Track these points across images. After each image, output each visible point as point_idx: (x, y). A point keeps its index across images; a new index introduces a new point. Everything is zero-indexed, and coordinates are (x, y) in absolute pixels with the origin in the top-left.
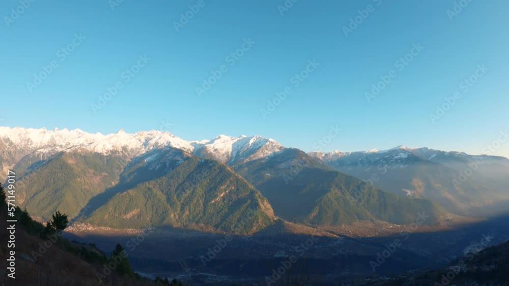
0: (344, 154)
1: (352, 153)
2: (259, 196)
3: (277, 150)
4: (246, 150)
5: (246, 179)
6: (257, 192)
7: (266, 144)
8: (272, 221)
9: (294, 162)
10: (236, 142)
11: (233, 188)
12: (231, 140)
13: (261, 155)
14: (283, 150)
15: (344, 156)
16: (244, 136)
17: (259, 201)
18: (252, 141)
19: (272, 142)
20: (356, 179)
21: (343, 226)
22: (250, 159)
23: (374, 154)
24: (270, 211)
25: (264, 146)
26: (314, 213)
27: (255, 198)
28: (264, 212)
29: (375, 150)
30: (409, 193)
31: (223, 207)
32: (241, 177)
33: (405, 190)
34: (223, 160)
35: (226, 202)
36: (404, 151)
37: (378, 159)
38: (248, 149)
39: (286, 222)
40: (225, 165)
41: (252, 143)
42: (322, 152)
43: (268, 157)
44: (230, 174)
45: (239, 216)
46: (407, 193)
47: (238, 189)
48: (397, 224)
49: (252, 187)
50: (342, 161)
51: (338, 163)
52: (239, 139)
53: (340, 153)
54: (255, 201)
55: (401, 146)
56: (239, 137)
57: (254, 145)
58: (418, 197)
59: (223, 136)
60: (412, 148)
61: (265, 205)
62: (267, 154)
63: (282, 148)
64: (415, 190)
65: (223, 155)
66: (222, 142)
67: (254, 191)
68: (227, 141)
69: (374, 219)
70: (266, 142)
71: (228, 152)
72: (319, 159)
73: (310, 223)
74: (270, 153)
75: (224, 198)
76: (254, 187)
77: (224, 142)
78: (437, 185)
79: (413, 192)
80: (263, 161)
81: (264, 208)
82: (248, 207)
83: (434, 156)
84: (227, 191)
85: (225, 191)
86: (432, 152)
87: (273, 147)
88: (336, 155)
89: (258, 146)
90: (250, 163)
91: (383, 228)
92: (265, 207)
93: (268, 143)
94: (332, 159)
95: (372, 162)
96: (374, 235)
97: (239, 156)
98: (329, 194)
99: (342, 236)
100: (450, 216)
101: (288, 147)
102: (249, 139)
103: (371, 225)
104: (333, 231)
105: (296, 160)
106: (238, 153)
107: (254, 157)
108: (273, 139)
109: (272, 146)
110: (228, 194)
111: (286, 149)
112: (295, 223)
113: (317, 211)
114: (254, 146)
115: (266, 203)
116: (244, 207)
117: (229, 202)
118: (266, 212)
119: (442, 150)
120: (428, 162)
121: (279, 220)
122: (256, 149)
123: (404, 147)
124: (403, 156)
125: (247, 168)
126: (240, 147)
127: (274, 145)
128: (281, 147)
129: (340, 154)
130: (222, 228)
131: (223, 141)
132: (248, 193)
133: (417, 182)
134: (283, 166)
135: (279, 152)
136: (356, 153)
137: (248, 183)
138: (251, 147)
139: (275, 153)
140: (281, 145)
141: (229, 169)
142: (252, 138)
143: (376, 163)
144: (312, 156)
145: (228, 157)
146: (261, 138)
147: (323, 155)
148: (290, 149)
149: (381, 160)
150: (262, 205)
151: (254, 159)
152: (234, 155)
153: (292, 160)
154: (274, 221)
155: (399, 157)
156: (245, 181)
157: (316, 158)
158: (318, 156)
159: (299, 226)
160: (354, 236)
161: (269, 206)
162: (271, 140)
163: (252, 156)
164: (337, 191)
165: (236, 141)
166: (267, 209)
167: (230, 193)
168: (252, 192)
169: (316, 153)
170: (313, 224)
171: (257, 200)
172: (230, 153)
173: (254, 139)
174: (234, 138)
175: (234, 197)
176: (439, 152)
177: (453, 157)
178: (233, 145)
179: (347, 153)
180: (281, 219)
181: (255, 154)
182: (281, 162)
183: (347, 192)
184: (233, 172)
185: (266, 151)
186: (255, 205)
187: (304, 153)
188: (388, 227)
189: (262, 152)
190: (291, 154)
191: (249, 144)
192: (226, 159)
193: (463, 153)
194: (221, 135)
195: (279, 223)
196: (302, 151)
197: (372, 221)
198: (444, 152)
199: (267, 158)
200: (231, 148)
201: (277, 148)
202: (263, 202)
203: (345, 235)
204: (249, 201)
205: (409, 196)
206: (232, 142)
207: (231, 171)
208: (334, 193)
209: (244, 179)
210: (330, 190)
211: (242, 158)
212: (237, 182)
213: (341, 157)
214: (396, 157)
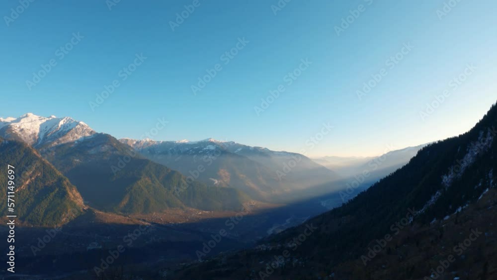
0: (156, 143)
1: (163, 142)
2: (68, 184)
3: (88, 135)
4: (55, 133)
5: (54, 164)
6: (65, 180)
7: (77, 127)
8: (82, 211)
9: (105, 148)
10: (44, 123)
11: (39, 175)
12: (40, 120)
13: (71, 139)
14: (94, 135)
15: (156, 145)
16: (54, 117)
17: (68, 188)
18: (61, 123)
19: (82, 125)
20: (166, 167)
21: (154, 214)
22: (58, 143)
23: (184, 145)
24: (79, 200)
25: (74, 129)
26: (125, 202)
27: (63, 186)
28: (73, 201)
29: (185, 141)
30: (216, 182)
31: (29, 196)
32: (48, 162)
33: (213, 180)
34: (29, 142)
35: (32, 190)
36: (212, 143)
37: (188, 149)
38: (56, 131)
39: (97, 212)
40: (31, 148)
41: (62, 125)
42: (133, 139)
43: (78, 141)
44: (37, 158)
45: (46, 206)
46: (214, 182)
47: (44, 176)
48: (206, 210)
49: (59, 173)
50: (153, 149)
51: (148, 152)
52: (48, 119)
53: (151, 141)
54: (63, 189)
55: (210, 139)
56: (49, 118)
57: (64, 127)
58: (224, 186)
59: (30, 114)
60: (220, 141)
61: (74, 193)
62: (76, 138)
63: (93, 133)
64: (222, 179)
65: (30, 136)
66: (30, 122)
67: (62, 178)
68: (35, 120)
69: (184, 206)
70: (77, 125)
71: (35, 134)
72: (130, 147)
73: (122, 211)
74: (80, 137)
75: (29, 186)
76: (62, 173)
77: (32, 121)
78: (242, 175)
79: (220, 181)
80: (73, 146)
81: (73, 197)
82: (55, 196)
83: (239, 150)
84: (33, 178)
85: (31, 177)
86: (239, 146)
87: (83, 131)
88: (148, 144)
89: (68, 129)
90: (58, 147)
91: (193, 215)
92: (74, 195)
93: (78, 126)
94: (143, 147)
95: (182, 152)
96: (184, 222)
97: (46, 138)
98: (139, 182)
99: (155, 223)
100: (254, 203)
101: (99, 132)
102: (59, 120)
103: (181, 212)
104: (144, 219)
105: (106, 146)
106: (46, 134)
107: (62, 140)
108: (83, 122)
109: (83, 129)
110: (34, 181)
111: (97, 133)
112: (106, 212)
113: (127, 199)
114: (64, 129)
115: (74, 191)
116: (51, 195)
117: (35, 190)
118: (75, 201)
119: (247, 145)
120: (234, 155)
121: (89, 209)
122: (65, 132)
123: (212, 140)
124: (212, 148)
125: (54, 152)
126: (48, 128)
127: (85, 129)
128: (92, 131)
129: (151, 143)
130: (29, 220)
131: (30, 120)
132: (56, 180)
133: (224, 172)
134: (92, 151)
135: (88, 137)
136: (167, 142)
137: (55, 169)
138: (60, 129)
139: (85, 137)
140: (92, 130)
141: (35, 152)
142: (62, 119)
143: (186, 153)
144: (123, 143)
145: (34, 138)
146: (72, 120)
147: (135, 143)
148: (101, 134)
149: (191, 151)
150: (70, 194)
151: (63, 142)
152: (42, 138)
153: (103, 146)
154: (84, 210)
155: (207, 148)
156: (53, 167)
157: (127, 145)
158: (129, 143)
159: (110, 215)
160: (165, 223)
161: (78, 194)
162: (81, 123)
163: (60, 139)
164: (147, 179)
165: (44, 121)
166: (76, 198)
167: (36, 180)
168: (60, 180)
169: (127, 140)
170: (124, 212)
171: (65, 188)
172: (37, 135)
173: (64, 121)
174: (42, 118)
175: (41, 185)
176: (245, 146)
177: (257, 151)
178: (41, 125)
179: (158, 142)
180: (92, 208)
181: (64, 137)
182: (91, 148)
183: (157, 180)
184: (40, 156)
185: (76, 135)
186: (63, 194)
187: (115, 139)
188: (197, 213)
189: (71, 136)
190: (102, 139)
191: (58, 126)
192: (33, 141)
193: (266, 148)
194: (29, 114)
195: (89, 212)
196: (113, 137)
197: (182, 208)
198: (249, 147)
199: (76, 143)
200: (38, 129)
201: (88, 132)
202: (71, 190)
203: (156, 222)
204: (57, 189)
205: (216, 184)
206: (40, 123)
207: (38, 155)
208: (144, 182)
209: (51, 164)
210: (140, 178)
211: (49, 141)
212: (44, 168)
213: (152, 146)
214: (205, 149)
